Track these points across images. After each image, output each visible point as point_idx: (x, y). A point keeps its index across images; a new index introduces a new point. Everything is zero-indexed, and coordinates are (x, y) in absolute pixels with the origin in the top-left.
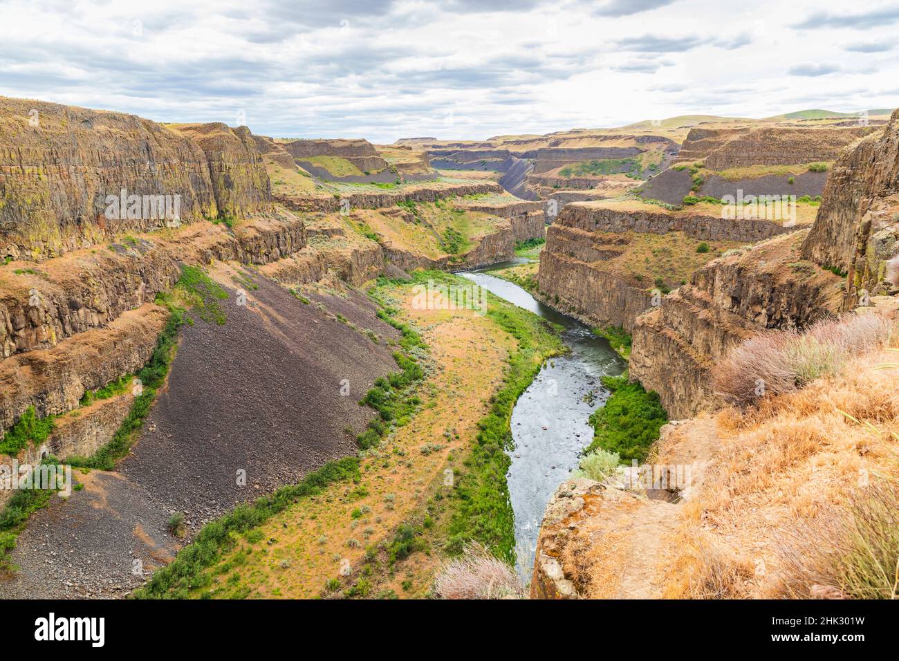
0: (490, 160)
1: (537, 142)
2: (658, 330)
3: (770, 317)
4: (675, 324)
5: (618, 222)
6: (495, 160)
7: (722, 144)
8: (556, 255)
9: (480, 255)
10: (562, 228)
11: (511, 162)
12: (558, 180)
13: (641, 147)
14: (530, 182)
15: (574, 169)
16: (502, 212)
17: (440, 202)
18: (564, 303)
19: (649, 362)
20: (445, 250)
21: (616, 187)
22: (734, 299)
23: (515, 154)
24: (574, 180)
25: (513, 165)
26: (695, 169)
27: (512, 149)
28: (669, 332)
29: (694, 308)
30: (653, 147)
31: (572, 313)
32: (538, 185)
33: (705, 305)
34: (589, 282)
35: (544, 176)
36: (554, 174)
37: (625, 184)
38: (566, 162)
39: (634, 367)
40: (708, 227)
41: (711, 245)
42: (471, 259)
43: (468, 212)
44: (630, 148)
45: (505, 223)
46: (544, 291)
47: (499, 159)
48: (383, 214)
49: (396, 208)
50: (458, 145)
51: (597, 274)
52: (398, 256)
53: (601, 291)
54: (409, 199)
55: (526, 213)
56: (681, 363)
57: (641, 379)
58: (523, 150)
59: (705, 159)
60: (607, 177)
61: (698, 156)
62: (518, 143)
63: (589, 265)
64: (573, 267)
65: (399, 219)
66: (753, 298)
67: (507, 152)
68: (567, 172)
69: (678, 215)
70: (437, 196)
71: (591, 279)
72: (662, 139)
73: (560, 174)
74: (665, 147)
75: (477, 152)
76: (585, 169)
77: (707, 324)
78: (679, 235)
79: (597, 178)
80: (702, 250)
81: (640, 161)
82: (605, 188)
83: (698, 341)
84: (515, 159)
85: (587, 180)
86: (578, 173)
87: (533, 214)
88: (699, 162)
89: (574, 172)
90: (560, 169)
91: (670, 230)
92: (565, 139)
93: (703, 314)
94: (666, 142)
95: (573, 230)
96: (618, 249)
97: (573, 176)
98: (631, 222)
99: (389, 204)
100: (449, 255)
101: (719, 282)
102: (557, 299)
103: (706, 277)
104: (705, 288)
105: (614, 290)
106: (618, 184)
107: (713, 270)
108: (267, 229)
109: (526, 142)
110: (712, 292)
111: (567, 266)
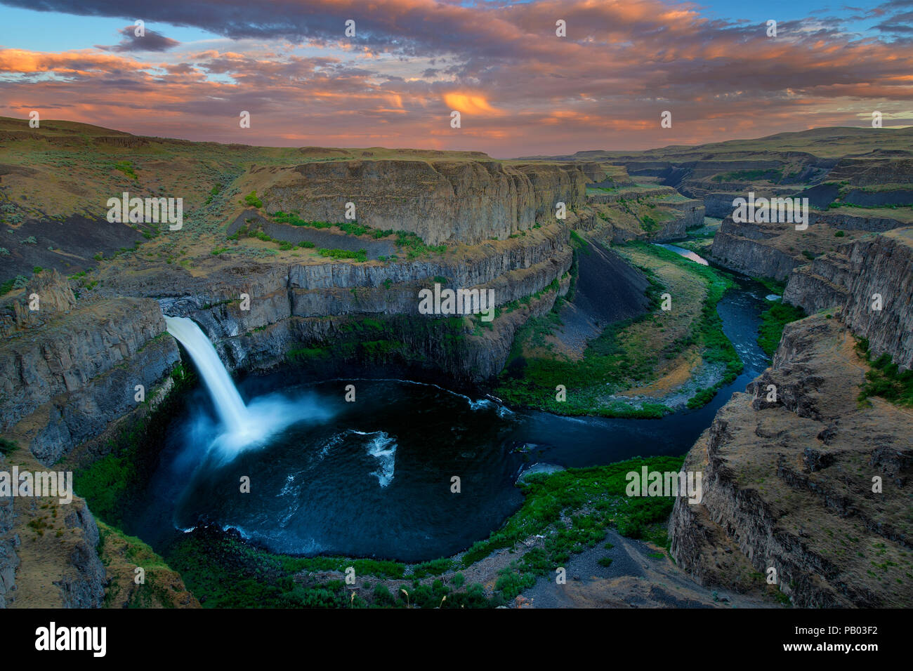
0: (654, 169)
1: (692, 155)
4: (821, 272)
6: (658, 169)
7: (866, 169)
8: (730, 235)
9: (665, 233)
11: (671, 170)
12: (710, 184)
13: (784, 161)
16: (680, 207)
17: (640, 200)
18: (731, 263)
19: (799, 292)
20: (644, 229)
21: (761, 190)
23: (674, 164)
24: (724, 184)
25: (672, 172)
26: (841, 185)
27: (672, 161)
28: (816, 276)
29: (836, 264)
30: (795, 160)
31: (737, 268)
32: (694, 187)
33: (844, 262)
34: (753, 251)
35: (700, 181)
36: (708, 179)
38: (717, 172)
39: (787, 294)
40: (846, 222)
41: (846, 232)
43: (658, 207)
44: (773, 161)
45: (682, 213)
46: (716, 255)
47: (662, 168)
48: (610, 207)
49: (615, 203)
50: (627, 157)
51: (760, 246)
52: (621, 232)
53: (761, 256)
54: (623, 198)
55: (694, 208)
56: (823, 290)
57: (791, 301)
58: (681, 161)
59: (850, 179)
60: (751, 183)
61: (844, 176)
62: (676, 156)
63: (754, 241)
64: (742, 242)
65: (618, 210)
67: (669, 163)
68: (719, 178)
69: (826, 213)
70: (638, 196)
71: (755, 250)
73: (713, 179)
74: (805, 160)
75: (645, 163)
76: (734, 176)
77: (845, 271)
78: (823, 226)
79: (744, 183)
80: (840, 235)
81: (782, 171)
83: (837, 279)
84: (674, 168)
85: (734, 184)
86: (727, 180)
87: (699, 208)
88: (845, 180)
89: (724, 178)
90: (713, 176)
91: (817, 223)
92: (717, 154)
93: (841, 266)
94: (807, 156)
96: (778, 232)
97: (723, 182)
99: (613, 201)
100: (647, 232)
101: (856, 250)
102: (726, 260)
103: (847, 248)
104: (845, 254)
105: (771, 256)
106: (762, 188)
107: (853, 245)
108: (589, 215)
109: (683, 155)
110: (850, 257)
111: (737, 241)
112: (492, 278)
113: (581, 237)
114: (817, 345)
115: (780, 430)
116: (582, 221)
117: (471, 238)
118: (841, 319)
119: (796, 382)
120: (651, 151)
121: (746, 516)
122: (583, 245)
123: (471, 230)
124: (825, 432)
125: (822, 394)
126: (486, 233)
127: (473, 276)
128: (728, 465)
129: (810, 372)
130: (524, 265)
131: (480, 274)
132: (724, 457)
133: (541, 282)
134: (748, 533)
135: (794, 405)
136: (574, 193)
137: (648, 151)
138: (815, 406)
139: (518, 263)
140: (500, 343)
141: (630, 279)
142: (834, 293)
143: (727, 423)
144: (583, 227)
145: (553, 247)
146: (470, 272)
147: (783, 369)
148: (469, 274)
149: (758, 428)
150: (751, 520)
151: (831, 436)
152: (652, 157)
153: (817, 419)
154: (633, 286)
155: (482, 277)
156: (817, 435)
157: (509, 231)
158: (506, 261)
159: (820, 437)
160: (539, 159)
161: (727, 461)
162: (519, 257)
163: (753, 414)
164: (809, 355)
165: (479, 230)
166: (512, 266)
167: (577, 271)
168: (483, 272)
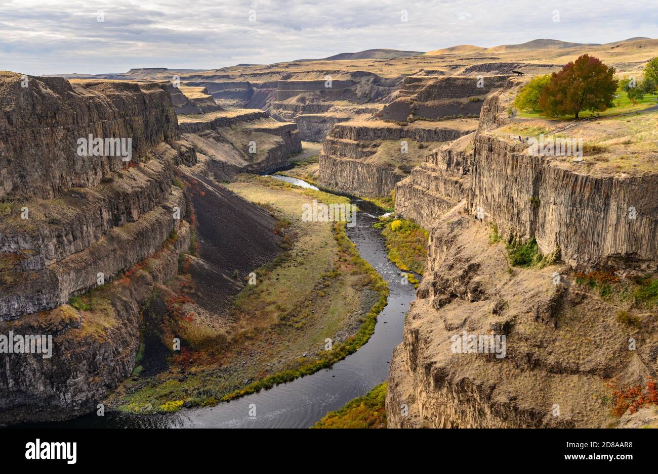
0: (234, 90)
1: (270, 74)
2: (410, 187)
3: (464, 170)
4: (419, 183)
5: (371, 134)
7: (424, 86)
8: (334, 157)
9: (268, 163)
10: (336, 140)
11: (252, 91)
12: (296, 106)
13: (354, 80)
14: (274, 108)
15: (308, 97)
16: (275, 132)
17: (233, 126)
19: (406, 204)
20: (245, 160)
21: (343, 110)
22: (448, 164)
23: (256, 85)
24: (309, 105)
25: (254, 94)
26: (411, 101)
27: (252, 81)
28: (416, 187)
29: (429, 173)
30: (363, 80)
32: (281, 110)
33: (434, 170)
34: (358, 171)
35: (285, 102)
36: (293, 101)
37: (351, 108)
38: (301, 92)
40: (422, 135)
41: (425, 144)
42: (263, 165)
43: (254, 133)
44: (347, 81)
45: (279, 139)
46: (325, 180)
47: (241, 89)
48: (201, 136)
49: (208, 131)
50: (199, 76)
53: (366, 175)
54: (213, 125)
55: (289, 132)
56: (426, 198)
57: (402, 214)
58: (260, 81)
59: (416, 95)
60: (333, 103)
61: (410, 93)
62: (255, 75)
63: (357, 160)
64: (346, 163)
65: (211, 139)
66: (456, 163)
67: (248, 83)
68: (303, 100)
69: (405, 128)
70: (230, 122)
71: (360, 169)
72: (369, 74)
73: (298, 101)
74: (372, 79)
75: (222, 83)
76: (316, 97)
77: (436, 178)
79: (327, 103)
80: (421, 147)
81: (355, 90)
82: (336, 111)
83: (433, 187)
84: (255, 89)
85: (319, 105)
86: (311, 101)
87: (294, 132)
88: (413, 97)
89: (308, 100)
90: (297, 97)
92: (293, 72)
93: (434, 174)
95: (344, 140)
96: (373, 150)
97: (307, 103)
98: (379, 134)
99: (203, 130)
100: (249, 163)
101: (440, 158)
102: (337, 184)
103: (433, 157)
104: (433, 162)
105: (374, 173)
106: (344, 108)
107: (436, 154)
108: (188, 146)
109: (261, 75)
110: (437, 164)
111: (342, 163)
112: (94, 241)
113: (188, 174)
114: (460, 238)
115: (464, 318)
116: (181, 154)
117: (49, 187)
118: (468, 212)
119: (460, 272)
120: (224, 70)
121: (465, 407)
122: (193, 185)
123: (46, 176)
124: (496, 306)
125: (482, 276)
126: (68, 178)
127: (66, 242)
128: (438, 365)
129: (468, 260)
130: (132, 217)
131: (75, 238)
132: (432, 360)
133: (158, 236)
134: (471, 422)
135: (465, 293)
136: (164, 119)
137: (220, 70)
138: (481, 288)
139: (122, 216)
140: (123, 330)
141: (255, 217)
142: (434, 200)
143: (418, 331)
144: (185, 161)
145: (161, 188)
146: (59, 237)
147: (447, 265)
148: (58, 241)
149: (446, 324)
150: (470, 408)
151: (502, 308)
152: (228, 77)
153: (487, 299)
154: (260, 224)
155: (79, 242)
156: (492, 311)
157: (100, 174)
158: (106, 215)
159: (495, 312)
160: (111, 76)
161: (435, 363)
162: (122, 207)
163: (436, 313)
164: (459, 248)
165: (57, 174)
166: (115, 221)
167: (194, 217)
168: (78, 234)
